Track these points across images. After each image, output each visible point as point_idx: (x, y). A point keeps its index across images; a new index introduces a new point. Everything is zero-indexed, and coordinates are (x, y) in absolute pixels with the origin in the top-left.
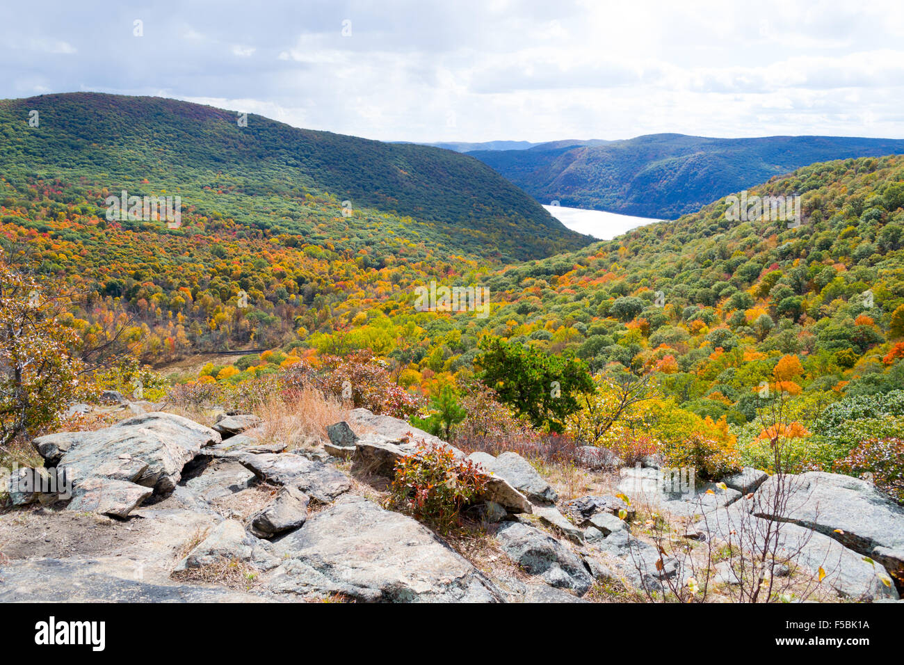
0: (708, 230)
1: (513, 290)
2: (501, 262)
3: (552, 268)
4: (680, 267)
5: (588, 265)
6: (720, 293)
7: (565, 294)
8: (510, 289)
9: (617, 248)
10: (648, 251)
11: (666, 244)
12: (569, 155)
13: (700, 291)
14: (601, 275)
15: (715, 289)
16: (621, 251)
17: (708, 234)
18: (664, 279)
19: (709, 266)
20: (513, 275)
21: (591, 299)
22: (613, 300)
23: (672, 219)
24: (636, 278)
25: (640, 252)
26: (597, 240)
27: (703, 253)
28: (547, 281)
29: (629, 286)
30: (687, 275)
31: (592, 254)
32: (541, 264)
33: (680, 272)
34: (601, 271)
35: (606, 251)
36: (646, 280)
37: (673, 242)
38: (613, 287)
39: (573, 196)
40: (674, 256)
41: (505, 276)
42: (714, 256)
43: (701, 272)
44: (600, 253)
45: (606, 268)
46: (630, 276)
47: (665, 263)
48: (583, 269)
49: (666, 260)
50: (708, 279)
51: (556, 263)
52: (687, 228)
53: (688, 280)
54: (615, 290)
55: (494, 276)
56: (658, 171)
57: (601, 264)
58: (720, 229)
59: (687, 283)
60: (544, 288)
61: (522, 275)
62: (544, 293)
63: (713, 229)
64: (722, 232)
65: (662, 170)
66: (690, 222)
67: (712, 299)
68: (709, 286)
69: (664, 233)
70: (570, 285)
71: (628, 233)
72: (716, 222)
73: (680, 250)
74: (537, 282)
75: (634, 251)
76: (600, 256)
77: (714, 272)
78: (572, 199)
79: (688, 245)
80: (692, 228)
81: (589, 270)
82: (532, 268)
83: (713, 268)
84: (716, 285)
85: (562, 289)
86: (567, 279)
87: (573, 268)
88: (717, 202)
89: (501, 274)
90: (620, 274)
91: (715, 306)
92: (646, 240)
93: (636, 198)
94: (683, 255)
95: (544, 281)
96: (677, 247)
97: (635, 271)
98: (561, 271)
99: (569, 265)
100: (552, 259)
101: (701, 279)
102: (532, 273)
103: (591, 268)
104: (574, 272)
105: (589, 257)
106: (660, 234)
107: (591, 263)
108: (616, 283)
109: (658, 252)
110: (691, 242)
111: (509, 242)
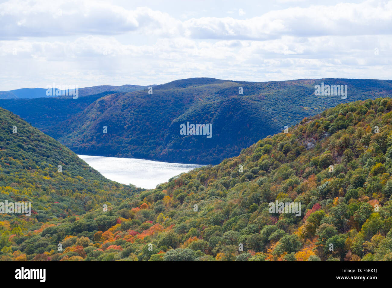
0: (250, 173)
1: (52, 251)
2: (36, 221)
3: (94, 223)
4: (227, 213)
5: (132, 217)
6: (270, 238)
7: (111, 251)
8: (49, 250)
9: (162, 197)
10: (193, 198)
11: (210, 190)
12: (103, 101)
13: (249, 236)
14: (147, 228)
15: (264, 234)
16: (167, 200)
17: (250, 178)
18: (213, 227)
19: (255, 210)
20: (52, 234)
21: (140, 254)
22: (162, 253)
23: (214, 163)
24: (184, 228)
25: (185, 199)
26: (140, 190)
27: (248, 197)
28: (90, 238)
29: (178, 237)
30: (235, 222)
31: (137, 205)
32: (81, 219)
33: (228, 218)
34: (147, 223)
35: (150, 201)
36: (195, 229)
37: (217, 187)
38: (161, 240)
39: (110, 144)
40: (219, 201)
41: (43, 236)
42: (259, 200)
43: (248, 217)
44: (144, 203)
45: (152, 219)
46: (178, 226)
47: (212, 210)
48: (127, 222)
49: (212, 206)
50: (256, 223)
51: (98, 218)
52: (229, 173)
53: (236, 226)
54: (164, 243)
55: (30, 236)
56: (195, 116)
57: (146, 215)
58: (261, 172)
59: (236, 230)
60: (87, 246)
61: (61, 233)
62: (88, 251)
63: (254, 172)
64: (263, 175)
65: (199, 115)
66: (231, 166)
67: (262, 244)
68: (257, 231)
69: (207, 179)
70: (114, 240)
71: (171, 180)
72: (257, 165)
73: (225, 195)
74: (79, 240)
75: (179, 199)
76: (144, 207)
77: (261, 216)
78: (110, 147)
79: (233, 190)
80: (234, 172)
81: (134, 223)
82: (72, 225)
83: (259, 213)
84: (264, 230)
85: (107, 246)
86: (111, 234)
87: (116, 222)
88: (256, 145)
89: (37, 234)
90: (167, 225)
91: (266, 251)
92: (190, 187)
93: (174, 144)
94: (229, 200)
95: (87, 239)
96: (221, 193)
97: (182, 220)
98: (104, 226)
99: (112, 218)
100: (93, 212)
101: (250, 225)
102: (73, 230)
103: (136, 220)
104: (118, 226)
105: (133, 209)
106: (203, 180)
107: (136, 215)
108: (164, 234)
109: (203, 198)
110: (235, 187)
111: (45, 198)
